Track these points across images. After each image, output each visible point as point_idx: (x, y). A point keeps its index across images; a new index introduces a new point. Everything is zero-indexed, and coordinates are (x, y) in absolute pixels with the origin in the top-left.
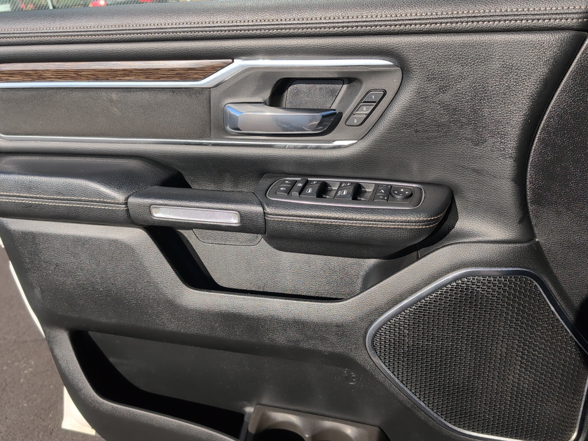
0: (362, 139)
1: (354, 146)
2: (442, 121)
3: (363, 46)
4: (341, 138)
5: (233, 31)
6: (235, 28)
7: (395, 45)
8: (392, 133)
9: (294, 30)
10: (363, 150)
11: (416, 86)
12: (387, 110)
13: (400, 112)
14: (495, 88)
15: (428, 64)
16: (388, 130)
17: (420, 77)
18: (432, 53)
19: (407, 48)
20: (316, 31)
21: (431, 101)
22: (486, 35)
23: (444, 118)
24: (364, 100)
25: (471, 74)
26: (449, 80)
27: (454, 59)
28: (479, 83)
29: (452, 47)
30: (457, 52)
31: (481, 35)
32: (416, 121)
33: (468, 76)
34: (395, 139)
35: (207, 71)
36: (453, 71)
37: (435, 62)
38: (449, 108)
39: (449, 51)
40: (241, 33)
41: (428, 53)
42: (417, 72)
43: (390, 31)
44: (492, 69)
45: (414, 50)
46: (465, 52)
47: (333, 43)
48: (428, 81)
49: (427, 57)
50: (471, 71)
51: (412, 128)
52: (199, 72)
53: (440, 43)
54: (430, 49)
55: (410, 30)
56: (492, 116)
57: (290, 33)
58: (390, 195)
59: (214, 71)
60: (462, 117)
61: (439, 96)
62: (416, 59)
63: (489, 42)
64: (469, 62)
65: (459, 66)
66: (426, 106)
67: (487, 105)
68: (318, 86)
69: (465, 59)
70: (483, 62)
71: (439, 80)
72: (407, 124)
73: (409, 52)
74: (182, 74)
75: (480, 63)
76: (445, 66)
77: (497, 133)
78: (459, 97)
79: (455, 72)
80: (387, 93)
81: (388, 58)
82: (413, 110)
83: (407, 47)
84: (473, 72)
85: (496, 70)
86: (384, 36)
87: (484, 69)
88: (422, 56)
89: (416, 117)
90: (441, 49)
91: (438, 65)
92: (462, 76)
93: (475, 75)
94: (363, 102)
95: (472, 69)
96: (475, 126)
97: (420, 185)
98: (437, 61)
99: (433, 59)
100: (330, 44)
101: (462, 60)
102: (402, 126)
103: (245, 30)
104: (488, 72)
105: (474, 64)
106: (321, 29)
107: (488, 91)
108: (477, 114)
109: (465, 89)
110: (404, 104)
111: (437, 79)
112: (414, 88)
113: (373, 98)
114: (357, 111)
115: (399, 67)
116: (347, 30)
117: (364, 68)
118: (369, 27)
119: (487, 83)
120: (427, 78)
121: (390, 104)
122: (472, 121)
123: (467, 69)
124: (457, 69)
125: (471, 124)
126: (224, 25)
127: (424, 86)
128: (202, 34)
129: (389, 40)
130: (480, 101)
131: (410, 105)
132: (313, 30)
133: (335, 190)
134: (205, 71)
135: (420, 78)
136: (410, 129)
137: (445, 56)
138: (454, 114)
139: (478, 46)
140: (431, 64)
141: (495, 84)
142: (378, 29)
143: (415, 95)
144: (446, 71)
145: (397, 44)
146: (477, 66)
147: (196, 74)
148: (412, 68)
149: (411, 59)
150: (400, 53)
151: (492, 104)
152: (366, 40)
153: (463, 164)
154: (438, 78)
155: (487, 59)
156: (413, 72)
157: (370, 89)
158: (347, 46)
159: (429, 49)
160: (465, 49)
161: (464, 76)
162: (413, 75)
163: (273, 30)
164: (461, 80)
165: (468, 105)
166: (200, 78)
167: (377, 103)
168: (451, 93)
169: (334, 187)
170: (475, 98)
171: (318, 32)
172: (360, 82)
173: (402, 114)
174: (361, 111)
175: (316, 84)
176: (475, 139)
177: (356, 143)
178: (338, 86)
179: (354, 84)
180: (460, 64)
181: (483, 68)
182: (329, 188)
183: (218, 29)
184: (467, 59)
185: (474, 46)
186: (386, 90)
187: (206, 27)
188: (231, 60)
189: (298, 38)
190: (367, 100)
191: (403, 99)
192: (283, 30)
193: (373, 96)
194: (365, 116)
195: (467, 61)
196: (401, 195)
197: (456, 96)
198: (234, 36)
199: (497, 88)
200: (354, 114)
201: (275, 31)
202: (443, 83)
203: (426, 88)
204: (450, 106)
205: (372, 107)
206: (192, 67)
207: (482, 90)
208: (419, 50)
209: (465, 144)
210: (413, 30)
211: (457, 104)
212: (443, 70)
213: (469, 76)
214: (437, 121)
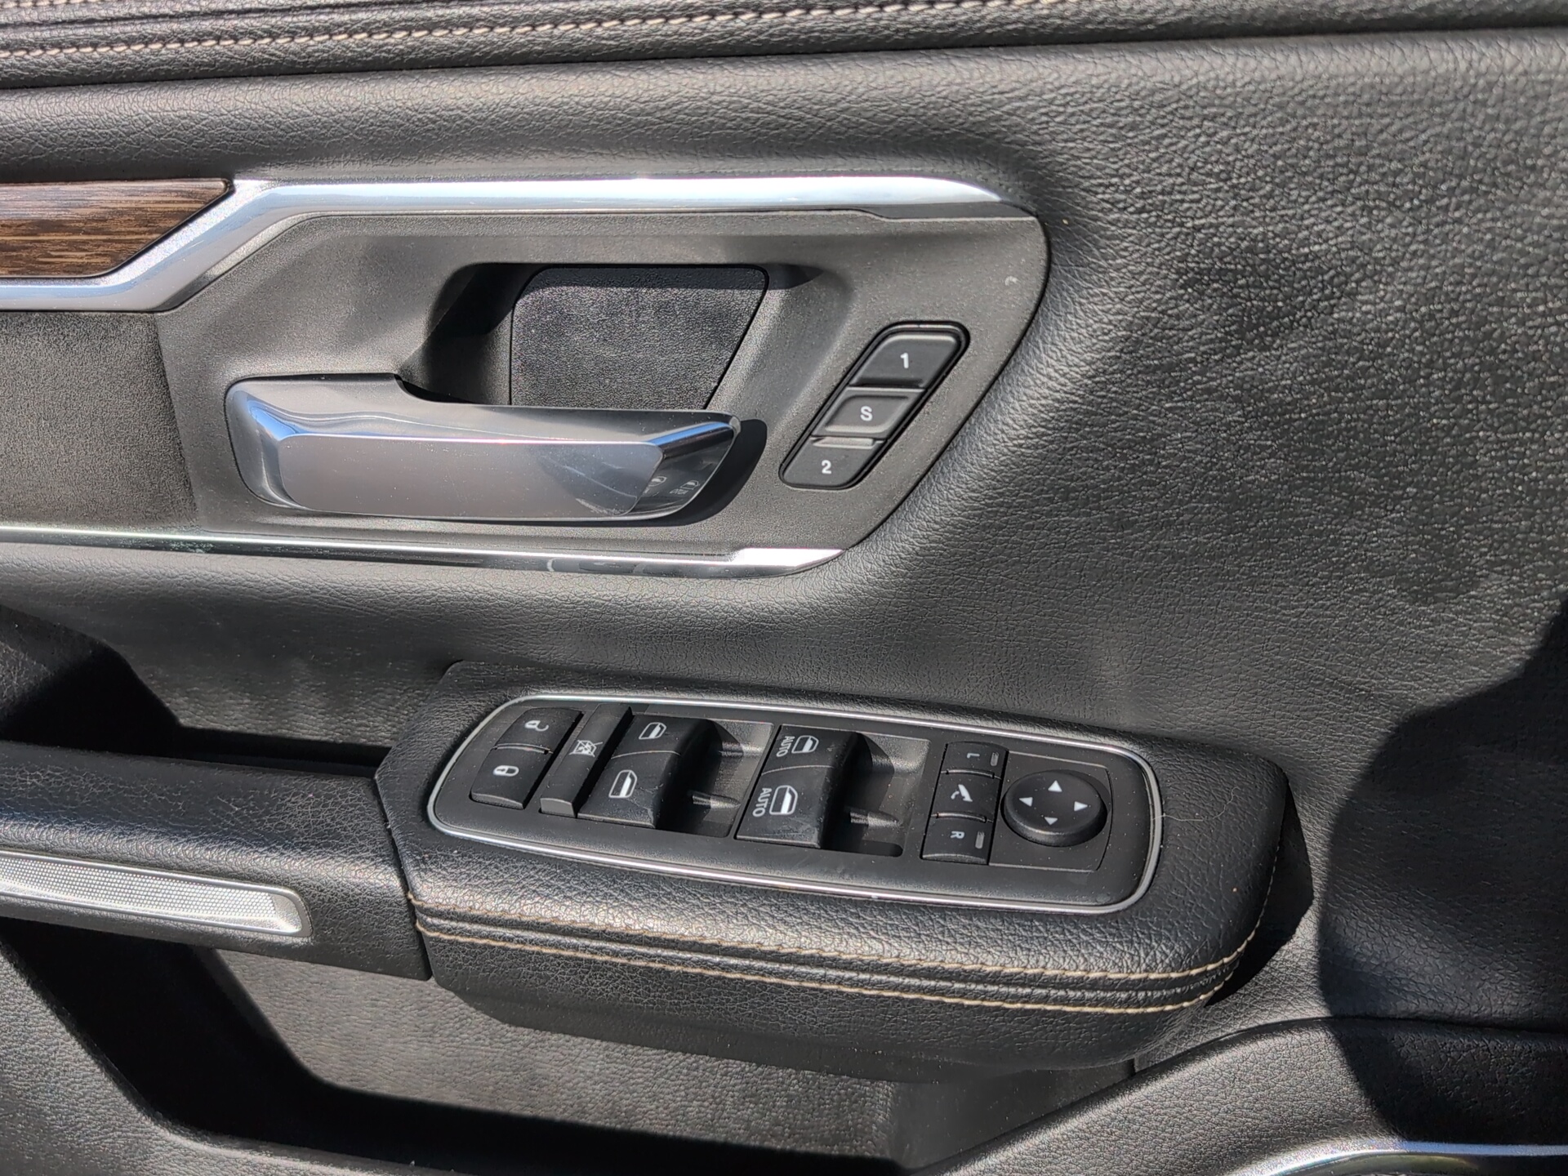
0: (861, 541)
1: (827, 572)
2: (1253, 482)
3: (843, 111)
4: (767, 537)
5: (200, 42)
6: (207, 25)
7: (1010, 100)
8: (1001, 528)
9: (492, 29)
10: (869, 592)
11: (1118, 313)
12: (973, 420)
13: (1039, 436)
14: (1543, 327)
15: (1182, 201)
16: (980, 516)
17: (1141, 268)
18: (1208, 143)
19: (1073, 120)
20: (599, 31)
21: (1195, 383)
22: (1503, 44)
23: (1262, 467)
24: (860, 374)
25: (1414, 253)
26: (1291, 284)
27: (1321, 177)
28: (1456, 300)
29: (1312, 111)
30: (1340, 136)
31: (1480, 46)
32: (1119, 479)
33: (1395, 262)
34: (1015, 552)
35: (119, 233)
36: (1319, 234)
37: (1218, 190)
38: (1291, 420)
39: (1295, 129)
40: (236, 47)
41: (1183, 143)
42: (1123, 238)
43: (982, 30)
44: (1529, 230)
45: (1110, 126)
46: (1384, 136)
47: (692, 93)
48: (1182, 287)
49: (1180, 166)
50: (1415, 235)
51: (1099, 508)
52: (85, 237)
53: (1251, 88)
54: (1196, 122)
55: (1087, 21)
56: (1513, 468)
57: (475, 48)
58: (999, 819)
59: (151, 233)
60: (1355, 468)
61: (1241, 363)
62: (1122, 177)
63: (1523, 80)
64: (1406, 192)
65: (1350, 210)
66: (1170, 409)
67: (1490, 411)
68: (649, 295)
69: (1384, 175)
70: (1484, 188)
71: (1242, 282)
72: (1074, 490)
73: (1084, 139)
74: (14, 249)
75: (1466, 197)
76: (1273, 209)
77: (1535, 550)
78: (1344, 367)
79: (1326, 241)
80: (972, 342)
81: (971, 170)
82: (1105, 425)
83: (1070, 110)
84: (1425, 242)
85: (1556, 235)
86: (948, 52)
87: (1489, 230)
88: (1154, 160)
89: (1120, 460)
90: (1253, 120)
91: (1235, 208)
92: (1363, 266)
93: (1433, 257)
94: (855, 380)
95: (1420, 229)
96: (1421, 511)
97: (1136, 749)
98: (1234, 186)
99: (1209, 174)
100: (674, 99)
101: (1366, 182)
102: (1051, 500)
103: (255, 36)
104: (1509, 242)
105: (1430, 201)
106: (622, 21)
107: (1502, 338)
108: (1434, 452)
109: (1377, 330)
110: (1058, 395)
111: (1229, 277)
112: (1110, 322)
113: (906, 365)
114: (829, 423)
115: (1031, 213)
116: (756, 27)
117: (853, 218)
118: (870, 10)
119: (1500, 302)
120: (1178, 272)
121: (987, 391)
122: (1404, 488)
123: (1392, 226)
124: (1338, 228)
125: (1401, 498)
126: (154, 11)
127: (1163, 312)
128: (62, 57)
129: (976, 74)
130: (1457, 388)
131: (1090, 403)
132: (585, 27)
133: (753, 757)
134: (110, 233)
135: (1141, 273)
136: (1089, 515)
137: (1276, 157)
138: (1313, 452)
139: (1461, 105)
140: (1198, 201)
141: (1541, 308)
142: (918, 18)
143: (1112, 354)
144: (1276, 235)
145: (1021, 99)
146: (1446, 208)
147: (74, 246)
148: (1096, 219)
149: (1091, 177)
150: (1035, 143)
151: (1518, 405)
152: (859, 79)
153: (1350, 679)
154: (1235, 272)
155: (1508, 175)
156: (1103, 242)
157: (886, 323)
158: (758, 111)
159: (1188, 124)
160: (1387, 120)
161: (1377, 261)
162: (1105, 257)
163: (391, 33)
164: (1358, 282)
165: (1388, 407)
166: (97, 268)
167: (926, 389)
168: (1300, 348)
169: (747, 742)
170: (1426, 377)
171: (610, 38)
172: (841, 285)
173: (1051, 442)
174: (848, 424)
175: (642, 286)
176: (1418, 572)
177: (833, 559)
178: (741, 298)
179: (814, 288)
180: (1357, 198)
181: (1481, 221)
182: (726, 745)
183: (131, 29)
184: (1396, 173)
185: (1440, 104)
186: (968, 326)
187: (72, 22)
188: (219, 184)
189: (513, 70)
190: (871, 375)
191: (1053, 374)
192: (438, 33)
193: (905, 356)
194: (867, 446)
195: (1394, 185)
196: (1051, 821)
197: (1327, 364)
198: (208, 65)
199: (1553, 329)
200: (819, 438)
201: (399, 35)
202: (1263, 300)
203: (1174, 322)
204: (1292, 412)
205: (902, 407)
206: (50, 215)
207: (1467, 337)
208: (1133, 127)
209: (1365, 590)
210: (1102, 23)
211: (1332, 400)
212: (1264, 234)
213: (1404, 264)
214: (1223, 480)
